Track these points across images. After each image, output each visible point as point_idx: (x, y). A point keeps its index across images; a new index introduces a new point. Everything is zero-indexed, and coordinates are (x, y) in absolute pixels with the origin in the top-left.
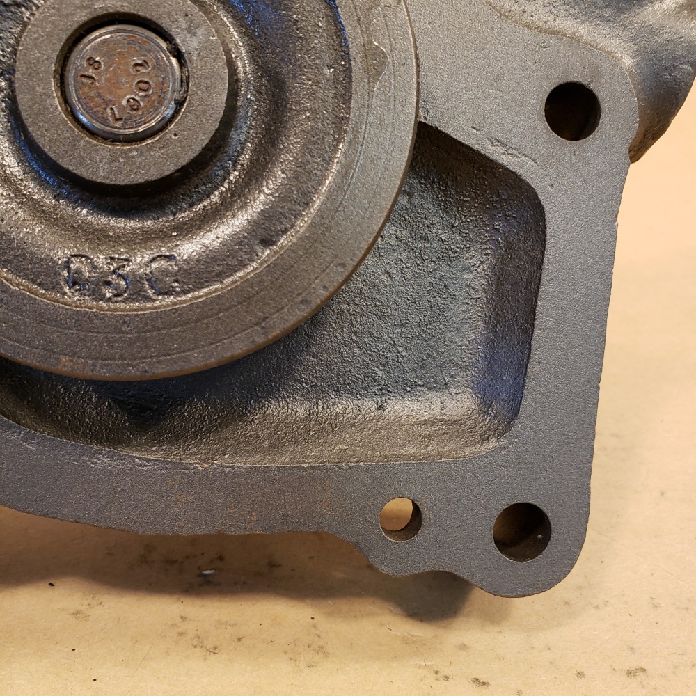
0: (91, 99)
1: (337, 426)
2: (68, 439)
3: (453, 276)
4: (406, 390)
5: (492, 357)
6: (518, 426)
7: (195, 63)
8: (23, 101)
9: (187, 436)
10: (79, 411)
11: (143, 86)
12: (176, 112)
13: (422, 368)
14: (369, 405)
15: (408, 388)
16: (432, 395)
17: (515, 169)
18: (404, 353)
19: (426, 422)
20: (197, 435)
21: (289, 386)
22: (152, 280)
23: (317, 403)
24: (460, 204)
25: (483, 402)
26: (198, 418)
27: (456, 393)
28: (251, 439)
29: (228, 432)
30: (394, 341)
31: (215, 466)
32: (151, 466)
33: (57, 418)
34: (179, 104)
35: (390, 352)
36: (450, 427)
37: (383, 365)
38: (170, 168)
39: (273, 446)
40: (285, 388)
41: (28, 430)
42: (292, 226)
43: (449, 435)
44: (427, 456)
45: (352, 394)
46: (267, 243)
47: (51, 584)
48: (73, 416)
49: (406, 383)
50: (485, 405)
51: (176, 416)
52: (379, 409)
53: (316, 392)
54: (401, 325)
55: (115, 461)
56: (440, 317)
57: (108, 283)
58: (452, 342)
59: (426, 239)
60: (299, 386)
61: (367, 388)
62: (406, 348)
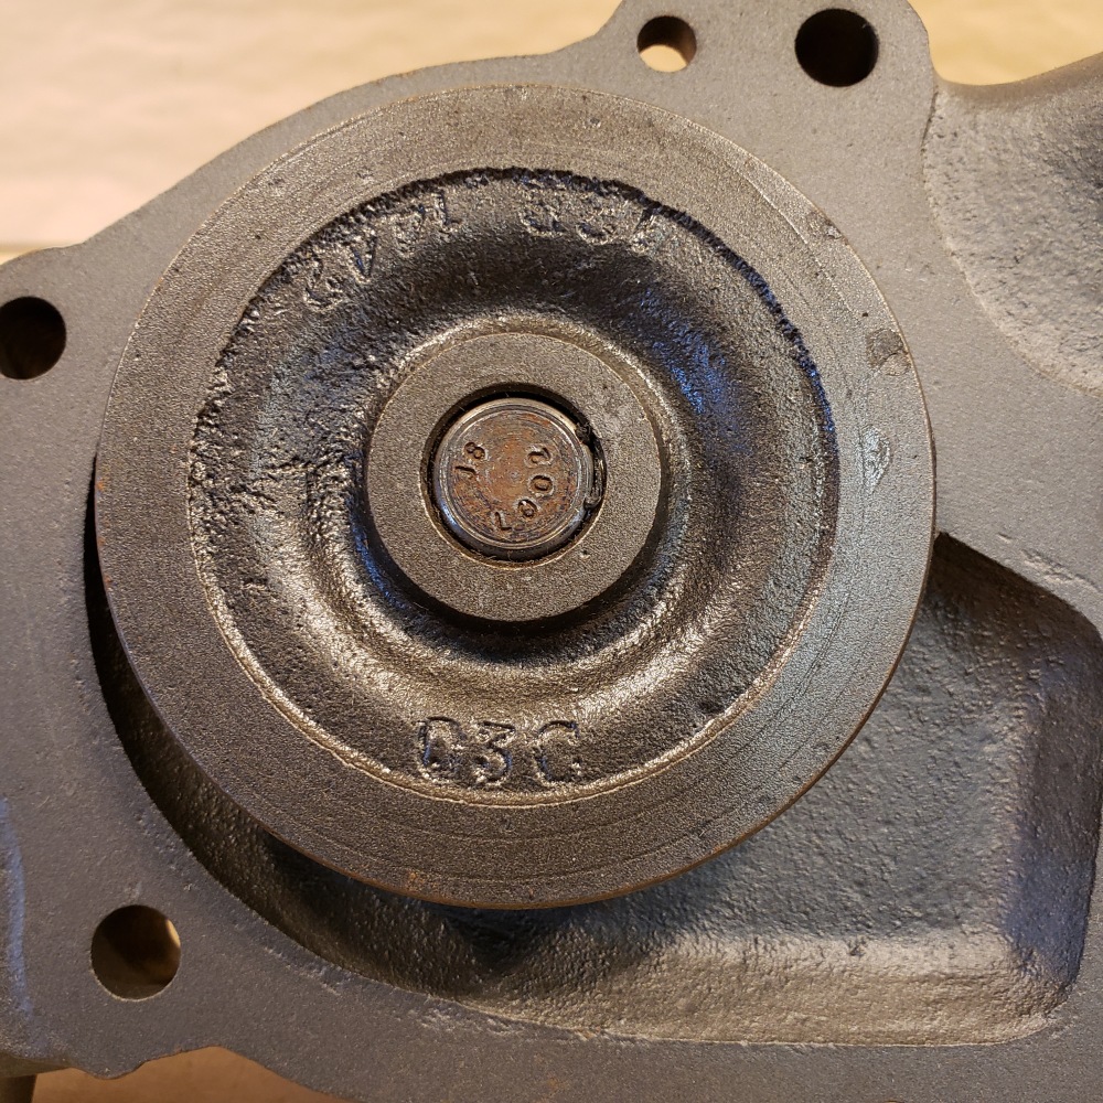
0: (470, 499)
1: (786, 981)
2: (389, 981)
3: (967, 748)
4: (894, 925)
5: (1030, 878)
6: (1078, 993)
7: (615, 454)
8: (376, 502)
9: (562, 985)
10: (403, 937)
11: (542, 484)
12: (586, 521)
13: (920, 890)
14: (836, 950)
15: (892, 922)
16: (936, 933)
17: (1065, 596)
18: (892, 867)
19: (927, 979)
20: (576, 985)
21: (712, 910)
22: (541, 757)
23: (756, 941)
24: (977, 640)
25: (1017, 950)
26: (577, 957)
27: (973, 933)
28: (658, 996)
29: (621, 983)
30: (876, 847)
31: (606, 1037)
32: (510, 1032)
33: (372, 946)
34: (591, 510)
35: (871, 863)
36: (967, 989)
37: (860, 884)
38: (577, 599)
39: (691, 1010)
40: (705, 914)
41: (333, 965)
42: (748, 684)
43: (967, 1002)
44: (933, 1036)
45: (809, 927)
46: (711, 708)
48: (394, 943)
49: (894, 913)
50: (1022, 956)
51: (543, 951)
52: (852, 954)
53: (754, 923)
54: (888, 823)
55: (458, 1019)
56: (948, 811)
57: (481, 762)
58: (966, 850)
59: (925, 691)
60: (728, 912)
61: (834, 920)
62: (894, 858)
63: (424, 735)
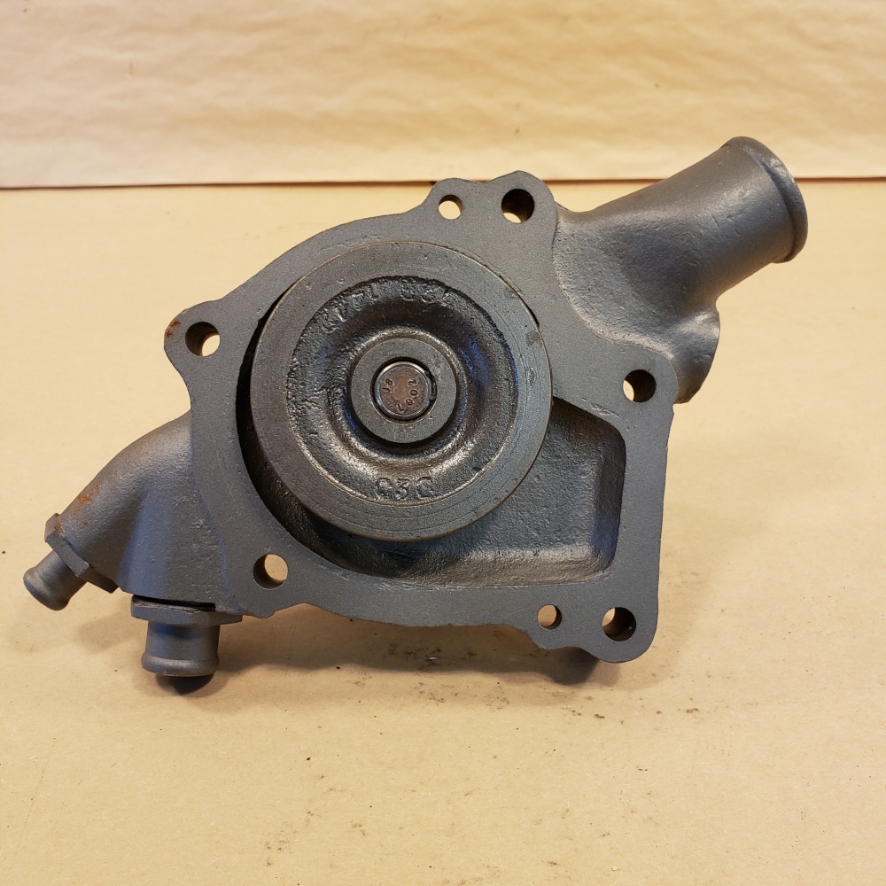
0: (388, 399)
1: (512, 565)
2: (366, 574)
3: (575, 477)
5: (599, 524)
6: (614, 563)
7: (440, 381)
8: (355, 402)
9: (429, 572)
10: (369, 559)
11: (414, 393)
12: (431, 405)
13: (559, 531)
14: (529, 553)
15: (550, 543)
16: (566, 546)
17: (607, 420)
18: (549, 523)
19: (562, 562)
20: (434, 571)
21: (482, 542)
22: (419, 489)
23: (499, 552)
24: (577, 437)
25: (595, 550)
26: (434, 562)
27: (580, 546)
28: (464, 573)
29: (451, 569)
30: (542, 516)
33: (358, 563)
34: (432, 402)
35: (541, 522)
36: (578, 566)
37: (537, 530)
38: (428, 435)
39: (476, 577)
40: (480, 544)
41: (345, 570)
42: (490, 460)
43: (577, 570)
44: (564, 581)
45: (519, 546)
46: (477, 469)
47: (338, 668)
48: (366, 562)
49: (550, 539)
50: (596, 552)
51: (421, 561)
52: (535, 555)
53: (498, 546)
54: (546, 507)
56: (569, 501)
57: (399, 492)
58: (576, 515)
59: (559, 457)
60: (488, 543)
61: (528, 543)
62: (549, 520)
63: (377, 484)
